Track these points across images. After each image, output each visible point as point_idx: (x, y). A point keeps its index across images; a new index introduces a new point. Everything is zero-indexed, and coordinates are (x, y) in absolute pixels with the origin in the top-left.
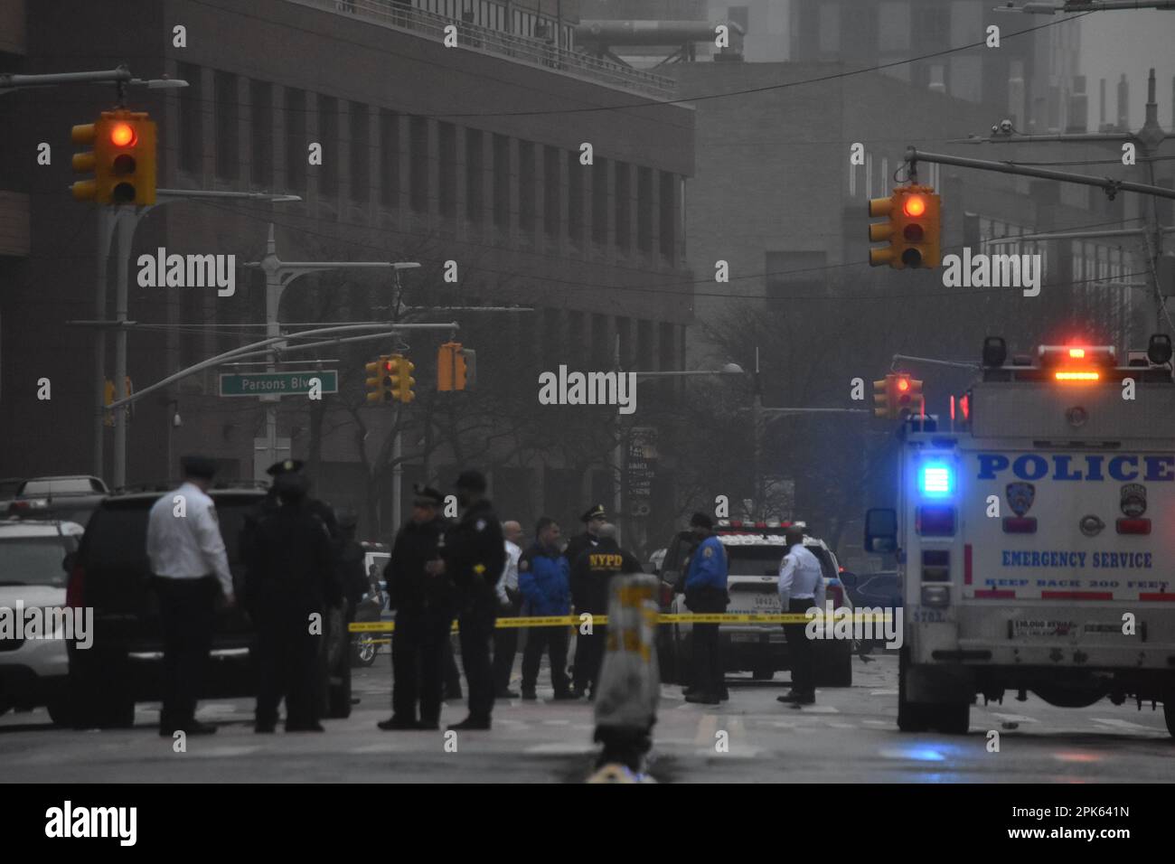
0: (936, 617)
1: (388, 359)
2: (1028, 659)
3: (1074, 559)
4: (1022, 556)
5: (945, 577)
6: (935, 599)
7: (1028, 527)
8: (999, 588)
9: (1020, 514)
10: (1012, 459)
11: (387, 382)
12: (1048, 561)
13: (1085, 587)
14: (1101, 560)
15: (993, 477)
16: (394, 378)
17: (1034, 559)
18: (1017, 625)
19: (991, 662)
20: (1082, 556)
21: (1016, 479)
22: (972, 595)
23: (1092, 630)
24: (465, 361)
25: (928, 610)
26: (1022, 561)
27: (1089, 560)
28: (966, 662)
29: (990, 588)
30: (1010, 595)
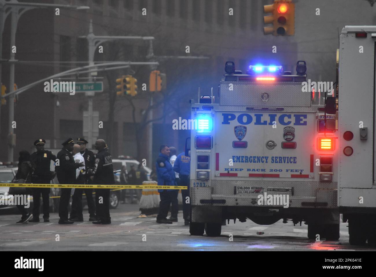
0: (203, 185)
1: (126, 77)
2: (242, 203)
3: (263, 160)
4: (241, 158)
5: (207, 167)
6: (203, 177)
7: (244, 145)
8: (231, 172)
9: (240, 139)
10: (237, 115)
11: (125, 87)
12: (252, 160)
13: (268, 172)
14: (275, 160)
16: (128, 86)
17: (246, 159)
18: (238, 189)
19: (225, 205)
20: (267, 158)
21: (238, 124)
22: (219, 175)
23: (270, 191)
24: (161, 79)
25: (199, 182)
26: (241, 160)
27: (270, 160)
28: (215, 205)
29: (226, 172)
30: (235, 175)
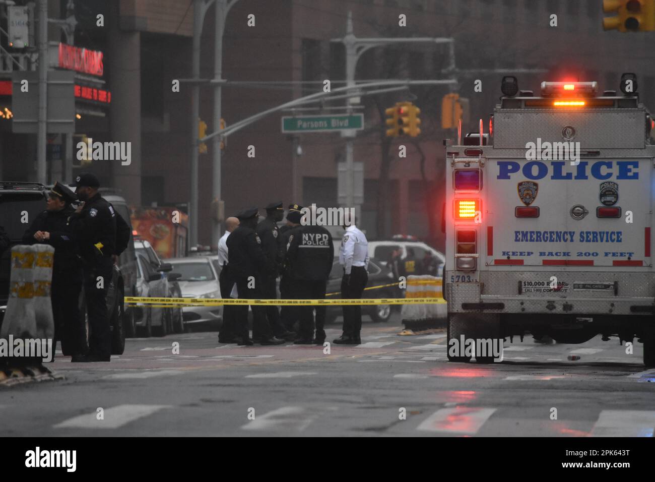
0: (467, 279)
2: (530, 309)
3: (566, 237)
4: (529, 235)
5: (473, 250)
6: (466, 266)
7: (533, 213)
8: (513, 258)
9: (528, 204)
10: (522, 164)
12: (547, 237)
13: (574, 257)
14: (585, 237)
15: (509, 178)
17: (537, 237)
18: (525, 285)
19: (503, 311)
20: (572, 234)
21: (524, 179)
22: (493, 263)
23: (579, 288)
25: (461, 274)
26: (529, 238)
27: (577, 237)
28: (486, 311)
29: (505, 258)
30: (520, 263)
